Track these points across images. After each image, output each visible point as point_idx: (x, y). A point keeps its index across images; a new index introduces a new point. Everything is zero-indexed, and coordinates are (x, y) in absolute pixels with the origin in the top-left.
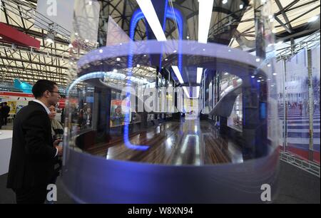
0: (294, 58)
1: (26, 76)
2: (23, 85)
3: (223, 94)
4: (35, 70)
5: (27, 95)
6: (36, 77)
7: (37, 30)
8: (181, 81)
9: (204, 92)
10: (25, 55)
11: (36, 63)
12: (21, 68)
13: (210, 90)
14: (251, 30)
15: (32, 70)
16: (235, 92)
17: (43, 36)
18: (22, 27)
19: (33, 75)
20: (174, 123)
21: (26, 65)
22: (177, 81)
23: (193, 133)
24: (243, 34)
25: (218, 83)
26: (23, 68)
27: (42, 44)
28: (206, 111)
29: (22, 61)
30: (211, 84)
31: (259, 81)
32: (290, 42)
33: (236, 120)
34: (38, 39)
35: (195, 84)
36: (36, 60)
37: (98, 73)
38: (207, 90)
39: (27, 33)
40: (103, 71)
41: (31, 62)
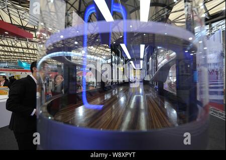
0: (212, 37)
1: (25, 58)
2: (24, 64)
3: (160, 66)
4: (31, 54)
5: (27, 71)
6: (32, 59)
7: (31, 27)
8: (129, 57)
9: (145, 65)
10: (24, 44)
11: (32, 49)
12: (22, 53)
13: (150, 63)
14: (180, 18)
15: (29, 54)
16: (170, 63)
17: (35, 30)
18: (21, 25)
19: (30, 57)
20: (125, 87)
21: (25, 50)
22: (126, 57)
23: (139, 94)
24: (174, 22)
25: (156, 58)
26: (23, 53)
27: (34, 36)
28: (148, 78)
29: (23, 48)
30: (151, 59)
31: (192, 54)
32: (208, 26)
33: (170, 84)
34: (32, 33)
35: (139, 59)
36: (31, 47)
37: (60, 53)
38: (148, 63)
39: (24, 29)
40: (64, 51)
41: (28, 48)
